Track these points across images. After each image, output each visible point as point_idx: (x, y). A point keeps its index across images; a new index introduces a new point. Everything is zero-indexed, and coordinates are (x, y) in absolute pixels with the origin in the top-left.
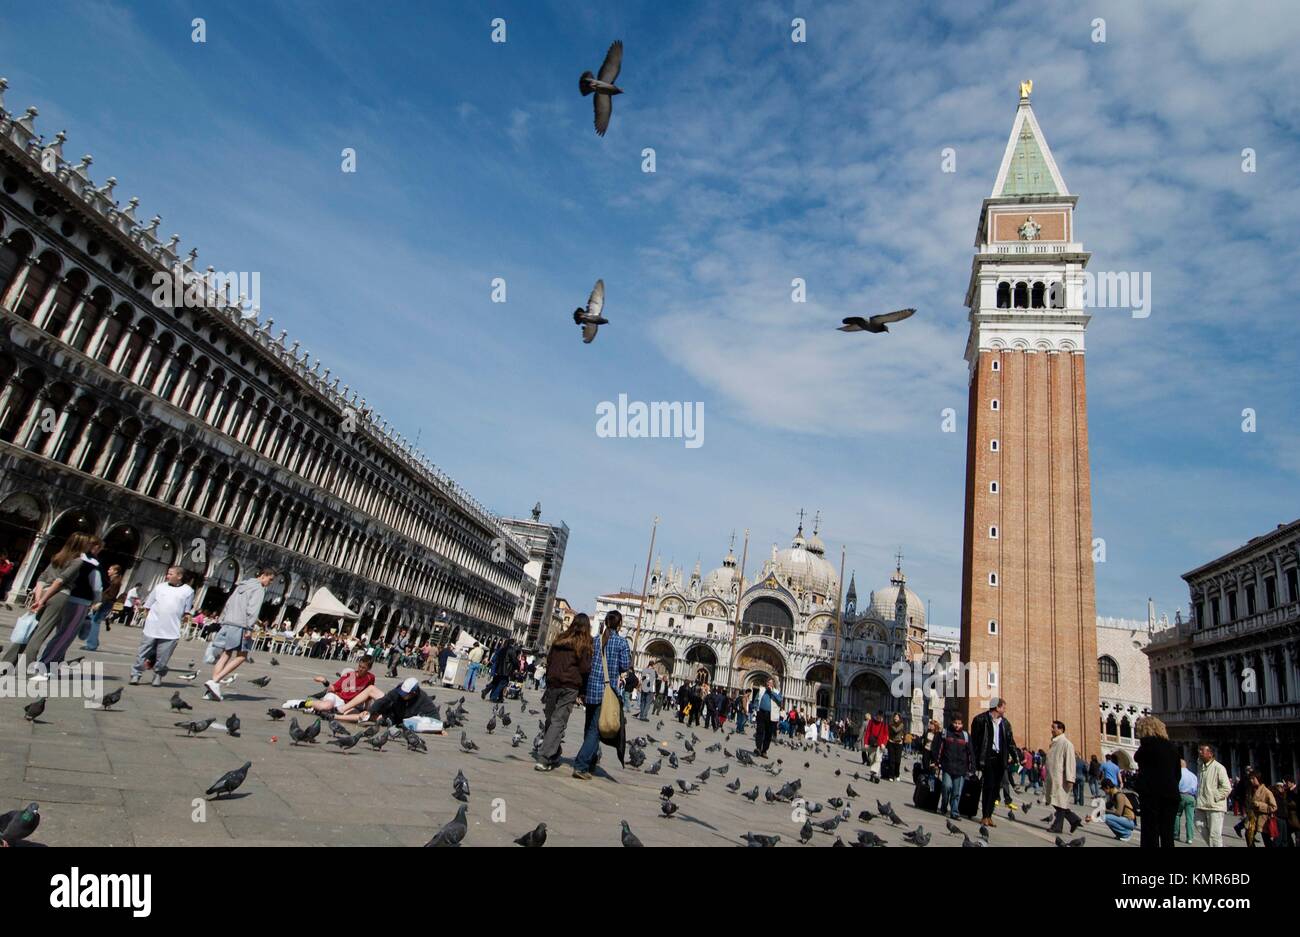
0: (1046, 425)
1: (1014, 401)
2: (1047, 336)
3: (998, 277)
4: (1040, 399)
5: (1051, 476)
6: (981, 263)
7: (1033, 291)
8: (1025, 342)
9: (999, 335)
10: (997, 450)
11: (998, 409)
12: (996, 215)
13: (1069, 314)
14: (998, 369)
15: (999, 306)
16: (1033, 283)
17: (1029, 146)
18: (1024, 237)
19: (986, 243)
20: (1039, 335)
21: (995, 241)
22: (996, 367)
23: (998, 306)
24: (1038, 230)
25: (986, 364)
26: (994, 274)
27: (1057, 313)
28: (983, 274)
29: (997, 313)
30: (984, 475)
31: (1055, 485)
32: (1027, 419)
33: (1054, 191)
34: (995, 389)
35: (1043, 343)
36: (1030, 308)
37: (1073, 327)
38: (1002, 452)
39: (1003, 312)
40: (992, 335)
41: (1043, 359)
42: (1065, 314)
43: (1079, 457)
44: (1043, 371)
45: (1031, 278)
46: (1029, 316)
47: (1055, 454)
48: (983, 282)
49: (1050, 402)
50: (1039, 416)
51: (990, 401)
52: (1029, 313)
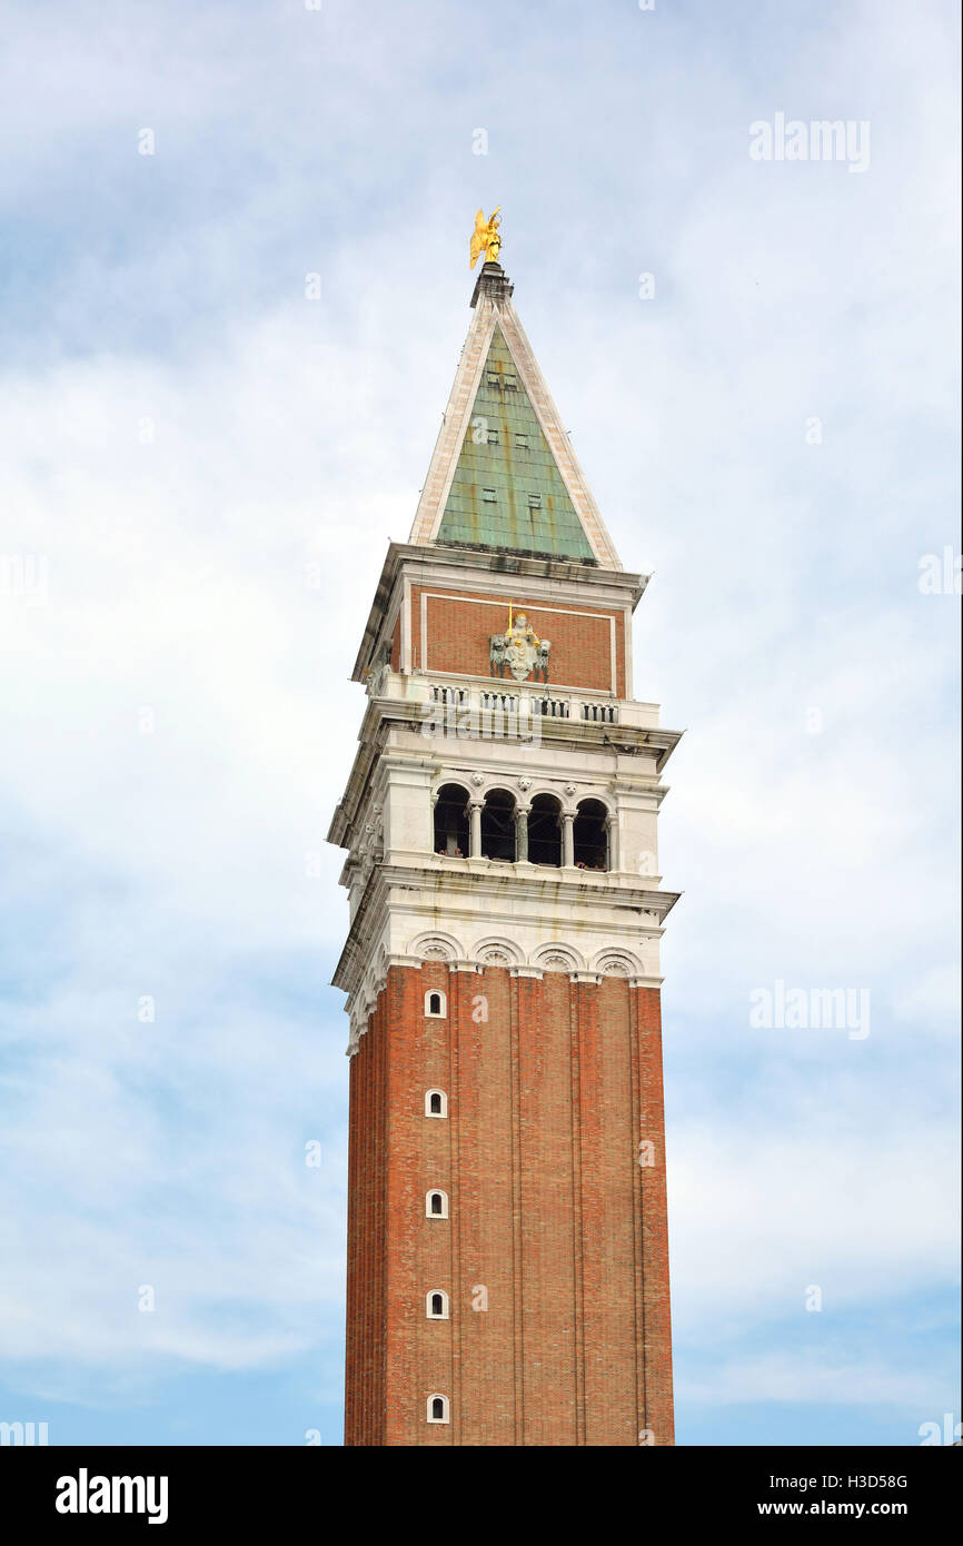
0: (565, 1157)
1: (487, 1096)
2: (570, 938)
3: (437, 769)
4: (555, 1094)
5: (579, 1274)
6: (387, 723)
7: (532, 818)
8: (510, 947)
9: (444, 924)
10: (444, 1215)
11: (443, 1114)
12: (424, 596)
13: (624, 884)
14: (443, 1014)
15: (440, 846)
16: (532, 794)
17: (511, 413)
18: (503, 669)
19: (397, 669)
20: (547, 935)
21: (424, 669)
22: (435, 1007)
23: (437, 850)
24: (544, 654)
25: (409, 999)
26: (428, 759)
27: (593, 878)
28: (393, 756)
29: (437, 866)
30: (412, 1276)
31: (588, 1296)
32: (519, 1141)
33: (583, 554)
34: (433, 1063)
35: (557, 953)
36: (524, 862)
37: (633, 919)
38: (457, 1219)
39: (454, 864)
40: (424, 924)
41: (556, 996)
42: (612, 884)
43: (647, 1232)
44: (560, 1027)
45: (526, 781)
46: (523, 882)
47: (588, 1225)
48: (394, 778)
49: (576, 1101)
50: (551, 1135)
51: (422, 1096)
52: (521, 875)
